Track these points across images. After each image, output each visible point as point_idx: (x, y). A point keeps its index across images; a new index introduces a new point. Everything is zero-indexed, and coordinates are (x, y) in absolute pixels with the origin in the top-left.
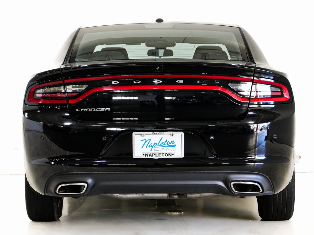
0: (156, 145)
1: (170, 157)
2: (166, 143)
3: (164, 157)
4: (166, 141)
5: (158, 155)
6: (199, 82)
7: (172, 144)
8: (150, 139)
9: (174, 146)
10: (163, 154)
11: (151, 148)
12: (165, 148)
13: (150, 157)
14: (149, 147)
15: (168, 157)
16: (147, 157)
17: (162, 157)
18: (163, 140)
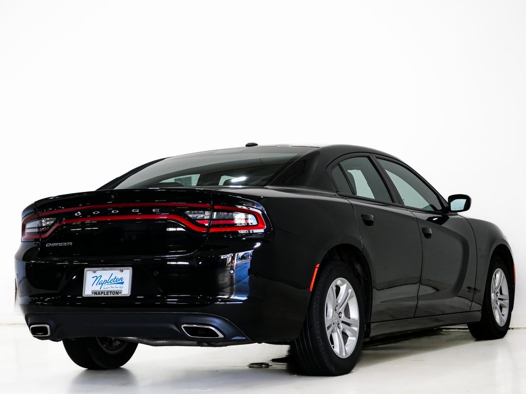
0: (106, 282)
1: (117, 295)
2: (115, 280)
3: (112, 295)
4: (115, 278)
5: (106, 293)
6: (154, 210)
7: (120, 281)
8: (101, 276)
9: (122, 283)
10: (111, 292)
11: (101, 285)
12: (114, 285)
13: (99, 296)
14: (99, 284)
15: (115, 295)
16: (96, 296)
17: (109, 296)
18: (113, 277)
